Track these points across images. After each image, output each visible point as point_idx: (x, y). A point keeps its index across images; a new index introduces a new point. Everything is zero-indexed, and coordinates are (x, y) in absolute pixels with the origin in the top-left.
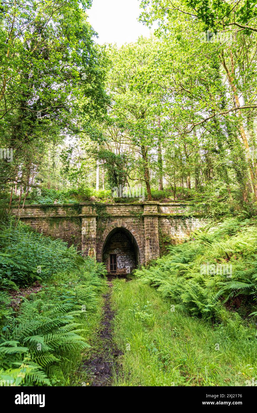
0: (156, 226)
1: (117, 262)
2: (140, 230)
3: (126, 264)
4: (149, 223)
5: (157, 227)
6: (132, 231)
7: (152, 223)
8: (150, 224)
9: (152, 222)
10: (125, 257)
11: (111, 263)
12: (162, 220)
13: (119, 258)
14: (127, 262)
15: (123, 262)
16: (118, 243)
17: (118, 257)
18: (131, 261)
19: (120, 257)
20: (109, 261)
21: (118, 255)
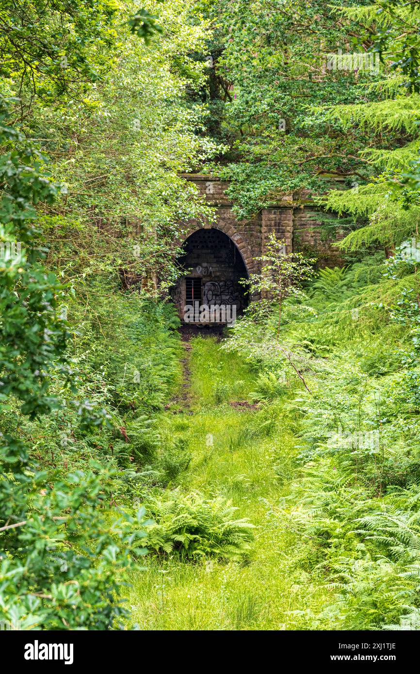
0: (288, 228)
1: (202, 296)
2: (252, 235)
3: (224, 300)
4: (273, 222)
5: (289, 232)
6: (236, 238)
7: (279, 223)
8: (275, 225)
9: (280, 219)
10: (221, 284)
11: (187, 298)
12: (303, 215)
13: (206, 288)
14: (228, 297)
15: (216, 295)
16: (204, 251)
17: (204, 285)
18: (237, 294)
19: (208, 284)
20: (184, 293)
21: (204, 279)
